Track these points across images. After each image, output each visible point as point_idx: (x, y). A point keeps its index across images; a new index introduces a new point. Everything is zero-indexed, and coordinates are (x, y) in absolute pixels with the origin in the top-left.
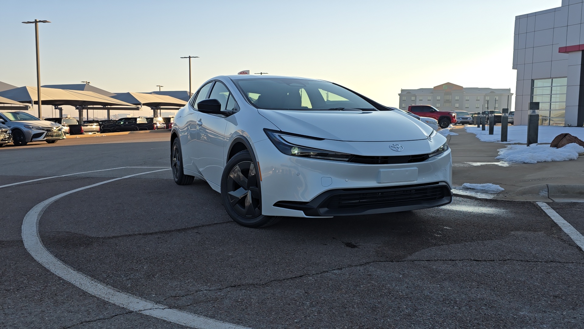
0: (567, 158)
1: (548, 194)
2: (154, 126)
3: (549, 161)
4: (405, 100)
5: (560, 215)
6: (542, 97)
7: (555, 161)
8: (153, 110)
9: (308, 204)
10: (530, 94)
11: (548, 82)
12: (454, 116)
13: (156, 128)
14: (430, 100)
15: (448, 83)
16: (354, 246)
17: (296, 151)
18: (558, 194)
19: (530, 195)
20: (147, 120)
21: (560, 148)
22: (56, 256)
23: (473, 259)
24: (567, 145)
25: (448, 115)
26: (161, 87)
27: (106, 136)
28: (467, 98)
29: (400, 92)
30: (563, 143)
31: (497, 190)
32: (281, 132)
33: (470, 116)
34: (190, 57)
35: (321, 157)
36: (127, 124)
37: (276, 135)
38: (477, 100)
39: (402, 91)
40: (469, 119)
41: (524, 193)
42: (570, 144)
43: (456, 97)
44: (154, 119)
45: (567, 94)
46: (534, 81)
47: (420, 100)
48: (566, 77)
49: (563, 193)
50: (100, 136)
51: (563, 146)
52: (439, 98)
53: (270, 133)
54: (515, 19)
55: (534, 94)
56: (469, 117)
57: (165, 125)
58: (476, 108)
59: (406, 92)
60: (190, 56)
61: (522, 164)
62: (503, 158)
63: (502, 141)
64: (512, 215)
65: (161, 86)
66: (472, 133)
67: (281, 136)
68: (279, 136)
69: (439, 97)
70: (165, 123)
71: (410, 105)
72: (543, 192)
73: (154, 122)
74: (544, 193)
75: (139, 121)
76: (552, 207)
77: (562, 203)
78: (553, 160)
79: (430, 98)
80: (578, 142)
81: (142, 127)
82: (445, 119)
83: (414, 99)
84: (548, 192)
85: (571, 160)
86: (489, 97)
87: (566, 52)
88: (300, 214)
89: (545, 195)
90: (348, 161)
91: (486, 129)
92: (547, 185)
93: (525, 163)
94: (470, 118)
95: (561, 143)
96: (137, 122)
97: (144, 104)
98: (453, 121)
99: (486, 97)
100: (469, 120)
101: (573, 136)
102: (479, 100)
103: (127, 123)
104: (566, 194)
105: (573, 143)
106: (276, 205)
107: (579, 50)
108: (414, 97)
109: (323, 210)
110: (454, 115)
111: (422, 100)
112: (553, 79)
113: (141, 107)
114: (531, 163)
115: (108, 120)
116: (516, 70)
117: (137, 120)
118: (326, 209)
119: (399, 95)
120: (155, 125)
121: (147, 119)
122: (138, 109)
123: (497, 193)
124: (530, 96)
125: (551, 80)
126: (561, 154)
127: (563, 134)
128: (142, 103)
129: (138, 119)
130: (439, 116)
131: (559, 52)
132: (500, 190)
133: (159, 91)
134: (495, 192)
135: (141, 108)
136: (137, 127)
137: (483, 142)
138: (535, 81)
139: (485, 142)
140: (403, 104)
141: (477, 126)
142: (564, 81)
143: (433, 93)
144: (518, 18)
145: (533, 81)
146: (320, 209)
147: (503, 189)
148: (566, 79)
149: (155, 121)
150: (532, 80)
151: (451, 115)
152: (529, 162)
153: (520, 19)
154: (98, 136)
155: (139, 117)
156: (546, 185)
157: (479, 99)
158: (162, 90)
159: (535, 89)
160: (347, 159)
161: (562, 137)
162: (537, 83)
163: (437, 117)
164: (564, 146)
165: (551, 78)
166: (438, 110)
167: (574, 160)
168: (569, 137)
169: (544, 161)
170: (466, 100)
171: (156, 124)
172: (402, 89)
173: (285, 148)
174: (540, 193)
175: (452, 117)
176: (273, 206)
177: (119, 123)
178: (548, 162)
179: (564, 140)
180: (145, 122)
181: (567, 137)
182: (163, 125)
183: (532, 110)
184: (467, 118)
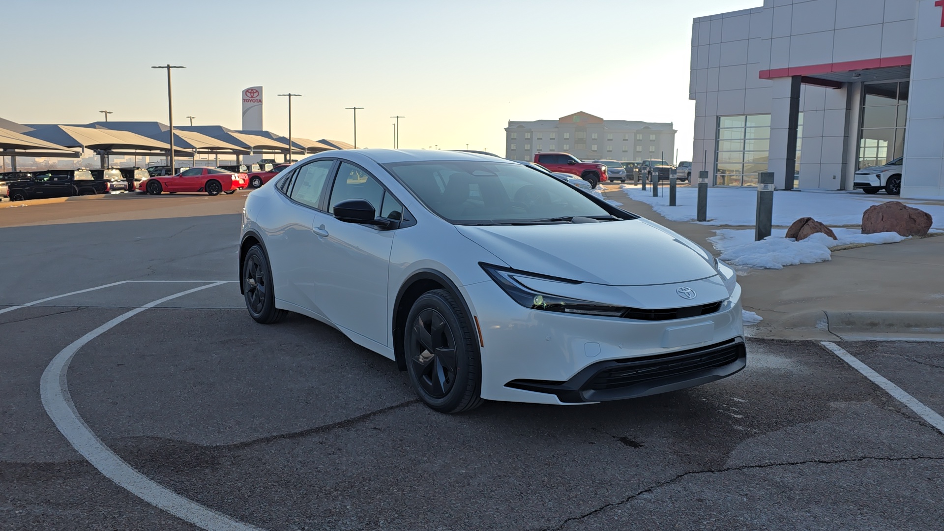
0: (820, 259)
1: (828, 326)
2: (107, 185)
3: (797, 264)
4: (515, 139)
5: (869, 367)
6: (731, 142)
7: (804, 264)
8: (99, 156)
9: (564, 385)
10: (715, 138)
11: (739, 121)
12: (605, 170)
13: (110, 188)
14: (554, 139)
15: (581, 112)
16: (636, 445)
17: (539, 301)
18: (841, 327)
19: (804, 328)
20: (92, 173)
21: (801, 239)
22: (178, 491)
23: (817, 460)
24: (811, 235)
25: (594, 170)
26: (108, 114)
27: (27, 205)
28: (610, 136)
29: (507, 126)
30: (805, 233)
31: (754, 320)
32: (511, 270)
33: (623, 168)
34: (169, 67)
35: (579, 311)
36: (56, 182)
37: (505, 274)
38: (624, 140)
39: (510, 123)
40: (621, 173)
41: (794, 325)
42: (816, 234)
43: (593, 135)
44: (105, 173)
45: (771, 139)
46: (720, 118)
47: (538, 139)
48: (770, 114)
49: (849, 325)
50: (16, 206)
51: (806, 237)
52: (567, 136)
53: (491, 271)
54: (692, 23)
55: (720, 138)
56: (622, 170)
57: (126, 183)
58: (623, 151)
59: (517, 126)
60: (168, 65)
61: (763, 269)
62: (730, 258)
63: (699, 220)
64: (805, 370)
65: (108, 111)
66: (642, 202)
67: (514, 277)
68: (510, 276)
69: (568, 134)
70: (125, 179)
71: (537, 153)
72: (820, 324)
73: (105, 178)
74: (823, 325)
75: (77, 176)
76: (849, 352)
77: (855, 342)
78: (801, 262)
79: (553, 136)
80: (824, 230)
81: (85, 188)
82: (591, 175)
83: (529, 137)
84: (828, 323)
85: (824, 261)
86: (641, 135)
87: (769, 78)
88: (552, 399)
89: (824, 327)
90: (621, 316)
91: (659, 195)
92: (825, 313)
93: (766, 268)
94: (623, 172)
95: (803, 233)
96: (74, 177)
97: (87, 147)
98: (602, 179)
99: (638, 135)
100: (621, 175)
101: (817, 222)
102: (627, 140)
103: (56, 179)
104: (852, 326)
105: (820, 233)
106: (509, 385)
107: (788, 76)
108: (529, 134)
109: (588, 394)
110: (603, 168)
111: (541, 139)
112: (748, 117)
113: (83, 151)
114: (776, 269)
115: (14, 171)
116: (695, 101)
117: (75, 175)
118: (592, 391)
119: (506, 129)
120: (109, 184)
121: (92, 171)
122: (76, 155)
123: (755, 325)
124: (714, 141)
125: (744, 117)
126: (810, 252)
127: (803, 219)
128: (85, 145)
129: (76, 173)
130: (582, 170)
131: (760, 78)
132: (757, 320)
133: (105, 121)
134: (752, 324)
135: (83, 154)
136: (75, 186)
137: (671, 221)
138: (722, 119)
139: (674, 221)
140: (512, 145)
141: (640, 186)
142: (767, 119)
143: (558, 128)
144: (697, 22)
145: (718, 119)
146: (583, 392)
147: (761, 318)
148: (770, 116)
149: (107, 176)
150: (717, 116)
151: (600, 169)
152: (772, 268)
153: (699, 22)
154: (12, 206)
155: (78, 170)
156: (823, 312)
157: (626, 138)
158: (111, 119)
159: (721, 131)
160: (619, 314)
161: (803, 223)
162: (725, 122)
163: (579, 172)
164: (808, 238)
165: (744, 114)
166: (579, 161)
167: (828, 261)
168: (812, 224)
169: (790, 263)
170: (608, 140)
171: (109, 181)
172: (511, 120)
173: (521, 296)
174: (817, 326)
175: (601, 172)
176: (504, 387)
177: (41, 180)
178: (795, 265)
179: (806, 229)
180: (90, 177)
181: (809, 223)
182: (122, 183)
183: (762, 184)
184: (618, 172)
